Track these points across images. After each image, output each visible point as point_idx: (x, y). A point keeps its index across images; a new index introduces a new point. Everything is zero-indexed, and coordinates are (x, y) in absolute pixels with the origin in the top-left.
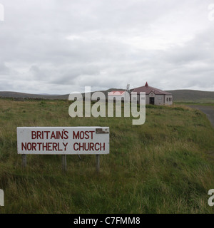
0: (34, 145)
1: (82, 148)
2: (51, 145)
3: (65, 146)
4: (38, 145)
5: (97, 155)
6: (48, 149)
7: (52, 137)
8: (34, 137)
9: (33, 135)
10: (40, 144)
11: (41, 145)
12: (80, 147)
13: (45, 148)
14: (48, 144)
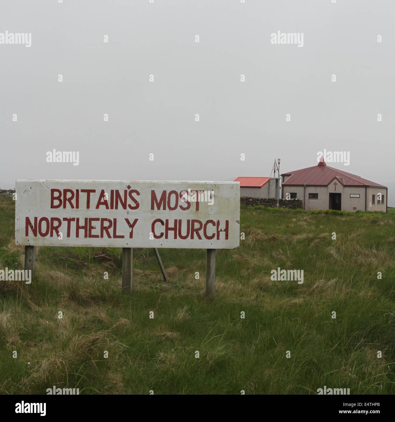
0: (56, 224)
1: (171, 233)
2: (97, 224)
3: (132, 226)
4: (65, 224)
5: (210, 251)
6: (89, 234)
7: (99, 203)
8: (56, 203)
9: (53, 198)
10: (69, 221)
11: (73, 224)
12: (167, 229)
13: (82, 232)
14: (89, 221)
